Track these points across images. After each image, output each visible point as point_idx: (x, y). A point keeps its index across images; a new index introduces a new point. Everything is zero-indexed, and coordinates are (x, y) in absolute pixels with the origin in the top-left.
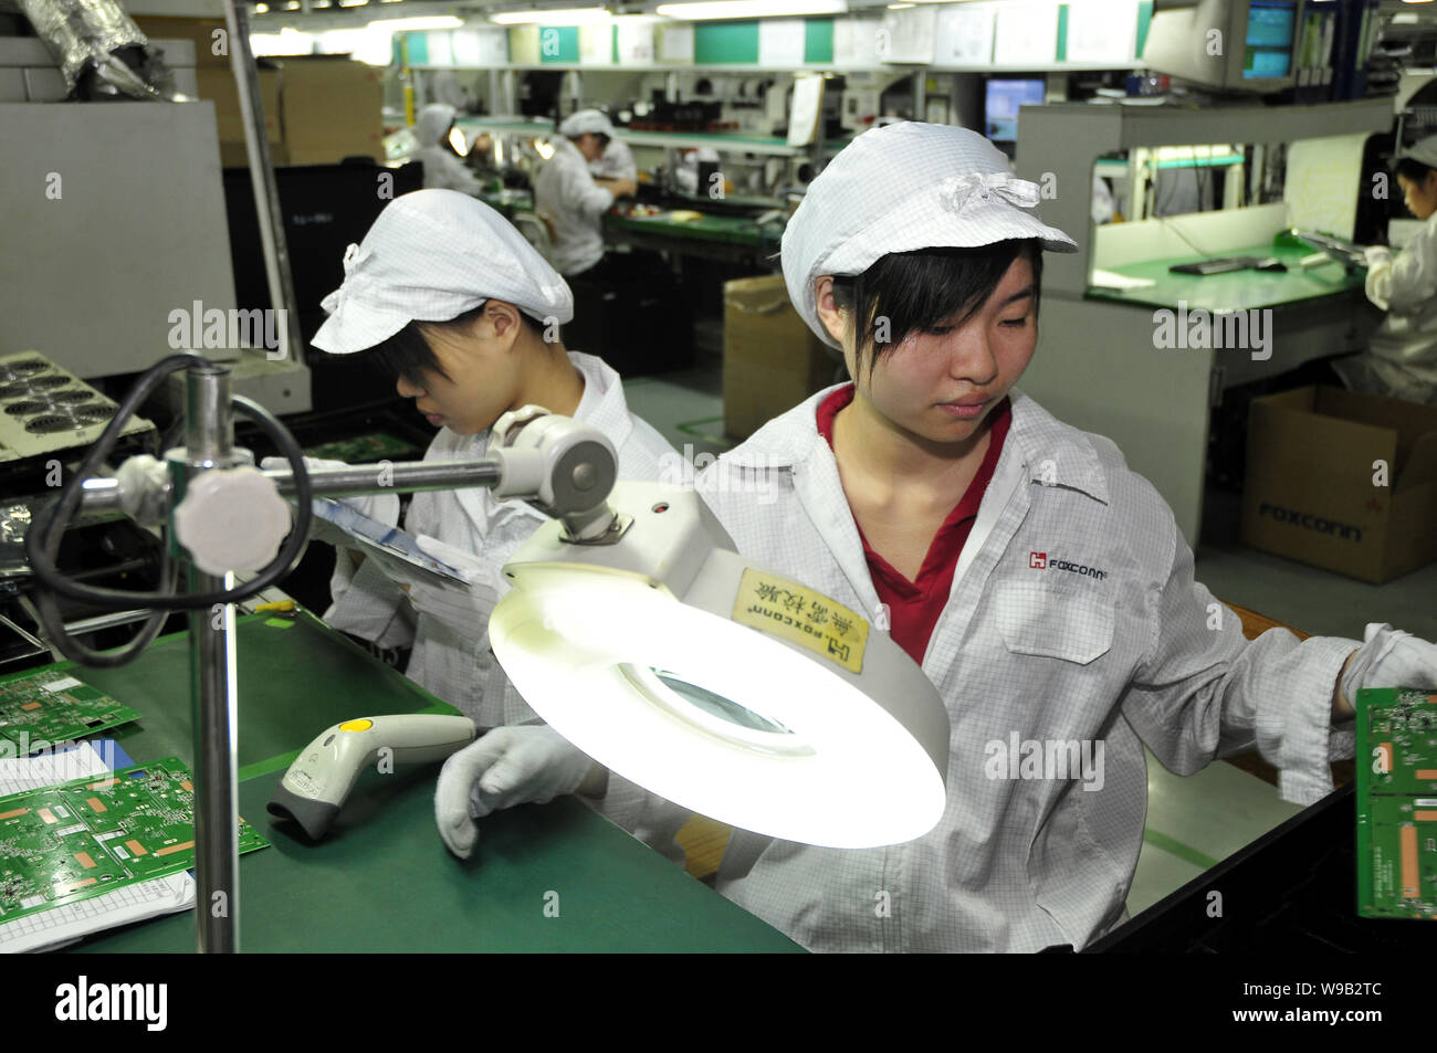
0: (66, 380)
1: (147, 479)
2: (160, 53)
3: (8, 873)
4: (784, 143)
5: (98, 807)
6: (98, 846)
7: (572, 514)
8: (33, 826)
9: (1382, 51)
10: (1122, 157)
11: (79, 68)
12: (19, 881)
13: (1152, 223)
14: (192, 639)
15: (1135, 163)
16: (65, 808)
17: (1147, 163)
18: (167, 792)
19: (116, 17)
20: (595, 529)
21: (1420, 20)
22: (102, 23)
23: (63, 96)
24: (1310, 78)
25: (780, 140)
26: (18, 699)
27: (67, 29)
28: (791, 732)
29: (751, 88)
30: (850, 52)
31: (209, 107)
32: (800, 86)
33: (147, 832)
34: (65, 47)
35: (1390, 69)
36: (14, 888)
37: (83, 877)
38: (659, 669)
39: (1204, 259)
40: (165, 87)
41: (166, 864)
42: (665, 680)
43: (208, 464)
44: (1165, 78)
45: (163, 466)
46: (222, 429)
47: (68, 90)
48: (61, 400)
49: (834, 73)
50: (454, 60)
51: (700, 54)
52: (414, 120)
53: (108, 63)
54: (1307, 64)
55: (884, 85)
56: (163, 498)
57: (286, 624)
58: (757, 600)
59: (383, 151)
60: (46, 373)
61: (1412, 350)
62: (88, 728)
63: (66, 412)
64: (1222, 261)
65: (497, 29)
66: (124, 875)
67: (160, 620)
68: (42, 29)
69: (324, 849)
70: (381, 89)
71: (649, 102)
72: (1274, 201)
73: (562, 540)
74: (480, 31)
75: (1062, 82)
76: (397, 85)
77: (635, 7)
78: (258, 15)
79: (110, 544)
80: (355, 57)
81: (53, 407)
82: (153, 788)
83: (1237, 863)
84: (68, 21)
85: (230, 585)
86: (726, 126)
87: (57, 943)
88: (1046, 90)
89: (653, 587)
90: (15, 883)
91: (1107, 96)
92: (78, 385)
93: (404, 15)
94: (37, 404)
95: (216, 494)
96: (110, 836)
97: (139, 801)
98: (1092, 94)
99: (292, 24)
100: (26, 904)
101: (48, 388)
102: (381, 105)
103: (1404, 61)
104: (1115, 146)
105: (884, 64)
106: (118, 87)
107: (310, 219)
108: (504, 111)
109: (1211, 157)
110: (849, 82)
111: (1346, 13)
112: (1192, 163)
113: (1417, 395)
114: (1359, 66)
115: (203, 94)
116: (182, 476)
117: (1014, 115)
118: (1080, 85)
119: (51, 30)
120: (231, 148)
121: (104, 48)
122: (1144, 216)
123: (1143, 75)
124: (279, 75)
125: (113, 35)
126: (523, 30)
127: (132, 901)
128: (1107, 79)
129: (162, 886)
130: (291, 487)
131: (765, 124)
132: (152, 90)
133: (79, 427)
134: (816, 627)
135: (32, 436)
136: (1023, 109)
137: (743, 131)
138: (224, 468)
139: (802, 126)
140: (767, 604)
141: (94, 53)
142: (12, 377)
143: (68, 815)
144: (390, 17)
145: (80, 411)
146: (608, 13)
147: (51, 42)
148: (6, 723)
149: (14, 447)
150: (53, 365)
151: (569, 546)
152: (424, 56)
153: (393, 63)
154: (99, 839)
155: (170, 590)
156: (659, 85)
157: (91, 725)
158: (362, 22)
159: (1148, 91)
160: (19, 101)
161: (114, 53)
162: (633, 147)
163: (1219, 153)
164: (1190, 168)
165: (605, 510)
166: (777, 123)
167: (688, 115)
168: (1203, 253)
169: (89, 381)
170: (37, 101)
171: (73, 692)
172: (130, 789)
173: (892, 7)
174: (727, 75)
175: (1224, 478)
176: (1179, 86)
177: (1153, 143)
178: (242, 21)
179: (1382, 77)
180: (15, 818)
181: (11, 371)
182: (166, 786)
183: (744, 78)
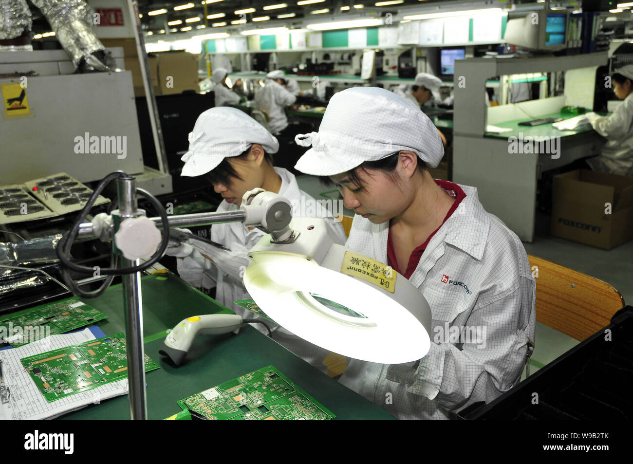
0: (76, 184)
1: (104, 222)
2: (110, 53)
3: (59, 380)
4: (360, 78)
5: (92, 353)
6: (93, 369)
7: (275, 231)
8: (68, 361)
9: (602, 33)
10: (497, 79)
11: (79, 60)
12: (63, 383)
13: (510, 105)
14: (124, 287)
15: (502, 81)
16: (80, 354)
17: (507, 81)
18: (119, 347)
19: (93, 40)
20: (285, 237)
21: (617, 20)
22: (87, 42)
23: (74, 72)
24: (573, 44)
25: (358, 77)
26: (61, 311)
27: (75, 45)
28: (367, 317)
29: (346, 56)
30: (385, 41)
31: (129, 74)
32: (365, 55)
33: (111, 363)
34: (73, 53)
35: (605, 40)
36: (61, 386)
37: (87, 382)
38: (312, 293)
39: (532, 120)
40: (112, 66)
41: (119, 376)
42: (316, 298)
43: (128, 216)
44: (513, 47)
45: (110, 217)
46: (133, 201)
47: (75, 69)
48: (74, 192)
49: (380, 50)
50: (226, 50)
51: (325, 44)
52: (211, 75)
53: (90, 58)
54: (572, 39)
55: (400, 53)
56: (110, 230)
57: (164, 279)
58: (351, 264)
59: (199, 87)
60: (68, 181)
61: (619, 154)
62: (87, 322)
63: (76, 196)
64: (539, 120)
65: (243, 37)
66: (103, 380)
67: (111, 279)
68: (65, 46)
69: (181, 369)
70: (197, 63)
71: (305, 64)
72: (560, 95)
73: (271, 242)
74: (236, 38)
75: (472, 50)
76: (204, 61)
77: (298, 26)
78: (149, 36)
79: (95, 248)
80: (187, 51)
81: (71, 195)
82: (114, 345)
83: (552, 366)
84: (75, 42)
85: (138, 264)
86: (336, 72)
87: (78, 408)
88: (465, 53)
89: (309, 260)
90: (61, 384)
91: (490, 55)
92: (81, 186)
93: (206, 33)
94: (65, 194)
95: (131, 227)
96: (97, 365)
97: (108, 351)
98: (484, 54)
99: (162, 39)
100: (66, 392)
101: (69, 187)
102: (197, 69)
103: (611, 37)
104: (494, 75)
105: (399, 45)
106: (94, 67)
107: (170, 116)
108: (246, 69)
109: (533, 78)
110: (386, 53)
111: (586, 18)
112: (526, 81)
113: (621, 172)
114: (593, 39)
115: (127, 68)
116: (117, 221)
117: (452, 64)
118: (479, 51)
119: (68, 46)
120: (139, 89)
121: (89, 52)
122: (507, 103)
123: (504, 45)
124: (157, 59)
125: (92, 47)
126: (254, 37)
127: (106, 391)
128: (490, 48)
129: (118, 384)
130: (161, 224)
131: (352, 71)
132: (107, 67)
133: (81, 202)
134: (375, 274)
135: (63, 206)
136: (456, 61)
137: (342, 74)
138: (134, 217)
139: (367, 71)
140: (355, 266)
141: (85, 54)
142: (56, 183)
143: (81, 357)
144: (200, 34)
145: (82, 196)
146: (287, 29)
147: (68, 51)
148: (56, 321)
149: (57, 211)
150: (71, 178)
151: (274, 244)
152: (214, 49)
153: (202, 52)
154: (93, 366)
155: (115, 267)
156: (309, 57)
157: (89, 321)
158: (190, 37)
159: (507, 52)
160: (57, 75)
161: (92, 54)
162: (299, 82)
163: (536, 76)
164: (525, 83)
165: (289, 229)
166: (357, 70)
167: (321, 68)
168: (532, 117)
169: (85, 184)
170: (63, 74)
171: (82, 308)
172: (105, 346)
173: (401, 22)
174: (336, 52)
175: (543, 208)
176: (519, 50)
177: (510, 73)
178: (142, 39)
179: (603, 43)
180: (60, 358)
181: (55, 181)
182: (118, 344)
183: (343, 52)
